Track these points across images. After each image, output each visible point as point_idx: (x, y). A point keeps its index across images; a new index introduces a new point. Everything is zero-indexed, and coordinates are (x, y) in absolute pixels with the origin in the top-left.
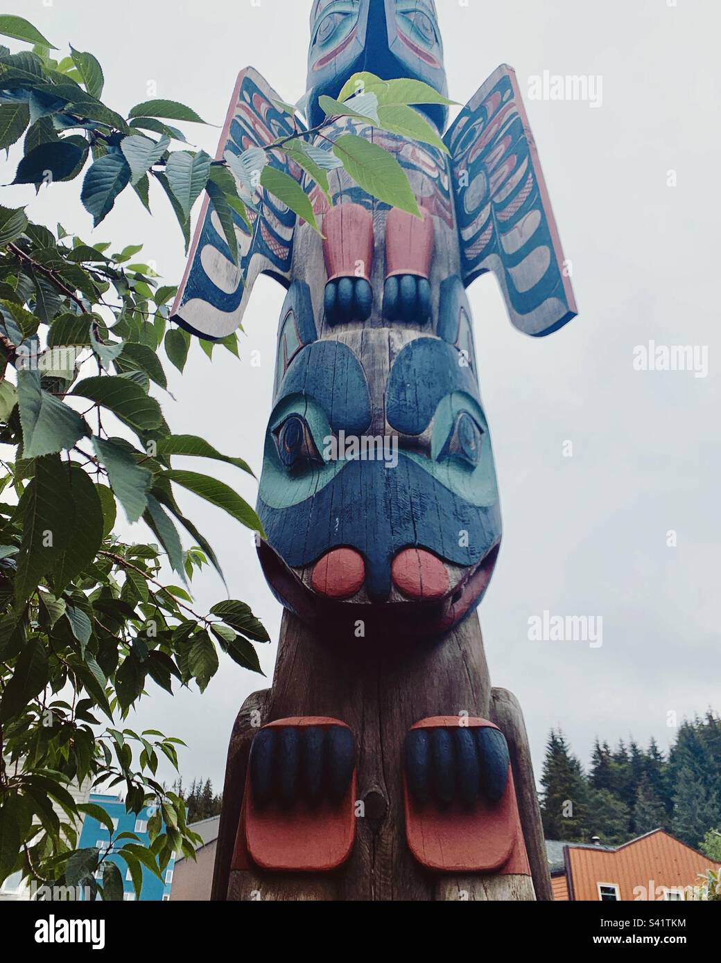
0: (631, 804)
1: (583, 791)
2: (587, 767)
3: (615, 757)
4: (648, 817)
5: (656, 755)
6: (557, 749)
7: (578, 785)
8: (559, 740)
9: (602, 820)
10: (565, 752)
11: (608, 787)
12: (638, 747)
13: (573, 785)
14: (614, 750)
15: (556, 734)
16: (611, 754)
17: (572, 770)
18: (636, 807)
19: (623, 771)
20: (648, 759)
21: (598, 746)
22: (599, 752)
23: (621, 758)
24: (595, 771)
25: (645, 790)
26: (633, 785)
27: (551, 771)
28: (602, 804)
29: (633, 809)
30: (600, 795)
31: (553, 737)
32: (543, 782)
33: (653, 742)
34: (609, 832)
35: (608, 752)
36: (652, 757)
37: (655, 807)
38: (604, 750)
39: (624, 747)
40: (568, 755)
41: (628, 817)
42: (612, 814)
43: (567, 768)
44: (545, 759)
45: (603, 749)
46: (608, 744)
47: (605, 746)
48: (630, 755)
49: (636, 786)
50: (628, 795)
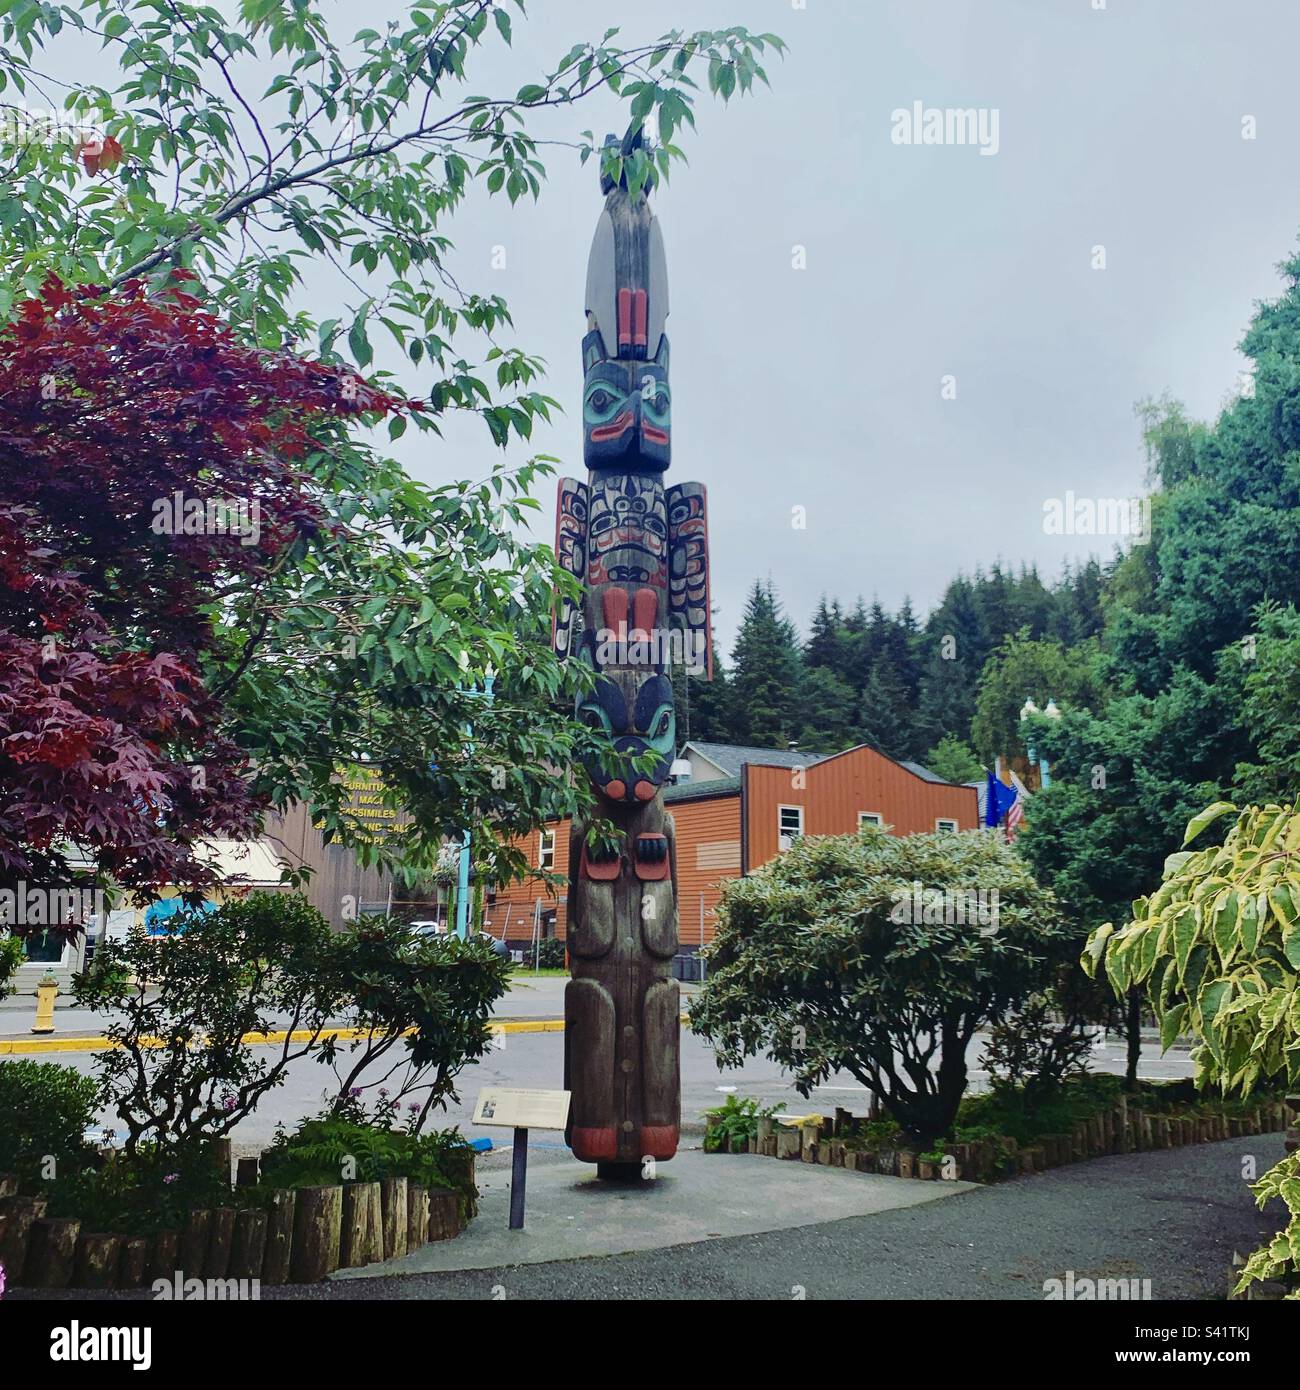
0: (860, 688)
1: (791, 668)
2: (804, 635)
3: (847, 621)
4: (879, 708)
5: (908, 620)
6: (762, 609)
7: (785, 662)
8: (766, 597)
9: (815, 710)
10: (773, 615)
11: (829, 663)
12: (884, 610)
13: (779, 662)
14: (848, 611)
15: (764, 587)
16: (843, 618)
17: (780, 641)
18: (864, 691)
19: (856, 643)
20: (896, 628)
21: (823, 608)
22: (824, 615)
23: (855, 625)
24: (814, 641)
25: (882, 670)
26: (868, 662)
27: (748, 641)
28: (817, 687)
29: (861, 695)
30: (816, 675)
31: (758, 592)
32: (734, 656)
33: (908, 603)
34: (822, 724)
35: (837, 615)
36: (902, 623)
37: (892, 694)
38: (833, 611)
39: (863, 608)
40: (778, 618)
41: (853, 704)
42: (829, 700)
43: (774, 638)
44: (741, 622)
45: (830, 611)
46: (840, 602)
47: (835, 606)
48: (870, 619)
49: (871, 664)
50: (856, 676)
